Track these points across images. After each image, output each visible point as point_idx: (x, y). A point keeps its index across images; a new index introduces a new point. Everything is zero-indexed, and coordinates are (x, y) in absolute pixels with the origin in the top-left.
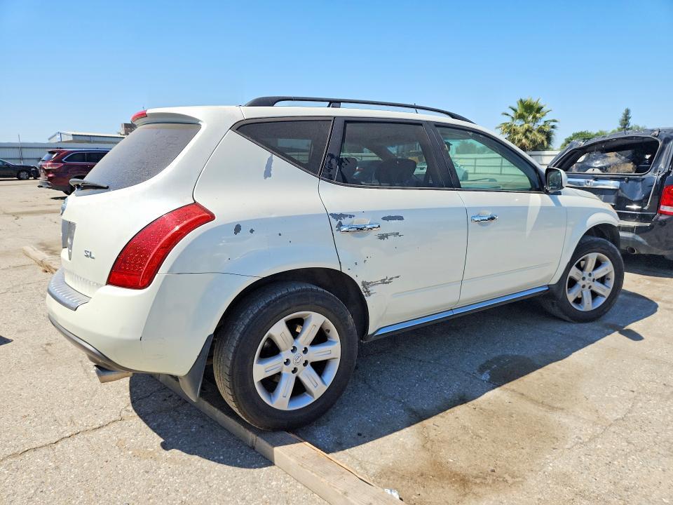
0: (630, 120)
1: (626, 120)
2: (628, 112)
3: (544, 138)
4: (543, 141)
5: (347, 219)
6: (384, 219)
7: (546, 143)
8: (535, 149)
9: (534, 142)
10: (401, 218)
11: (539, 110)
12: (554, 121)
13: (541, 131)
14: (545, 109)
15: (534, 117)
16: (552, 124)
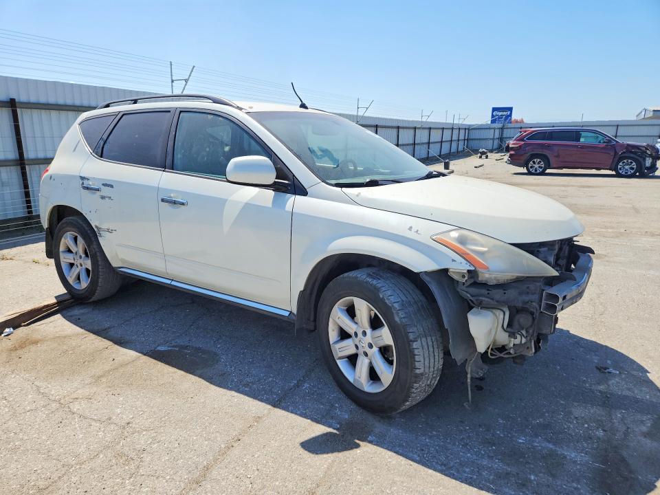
5: (86, 180)
6: (103, 185)
10: (112, 186)
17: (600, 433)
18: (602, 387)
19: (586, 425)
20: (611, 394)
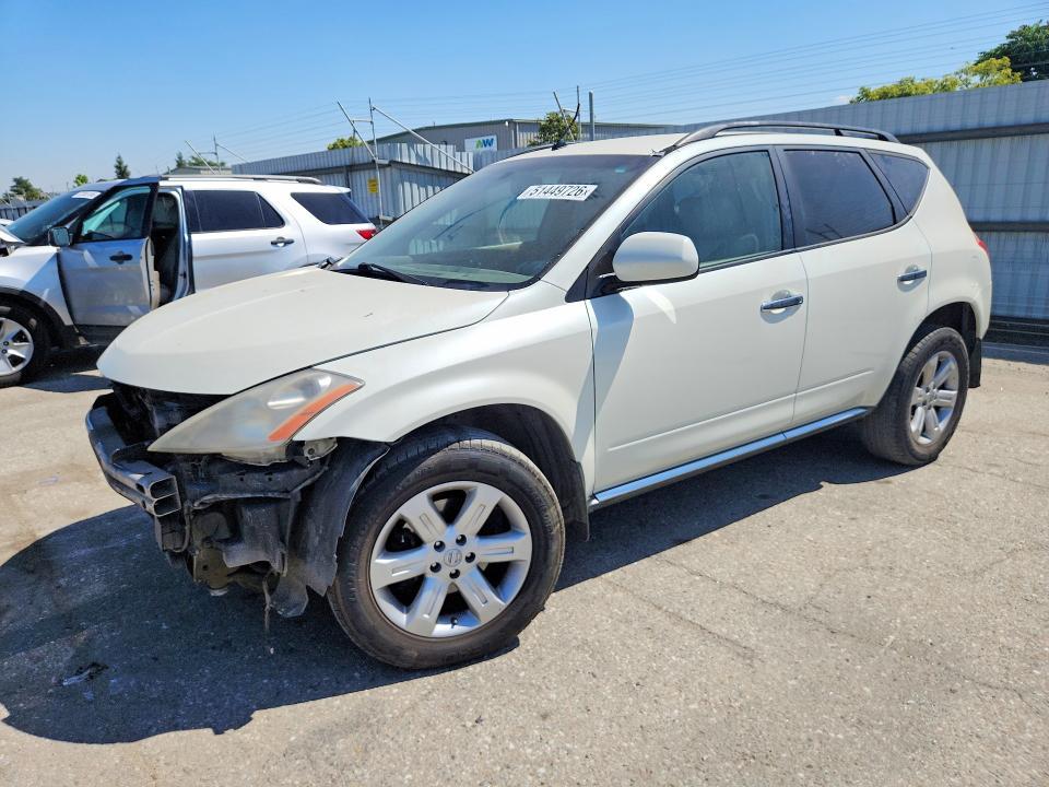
17: (62, 582)
18: (81, 638)
19: (82, 580)
20: (64, 634)
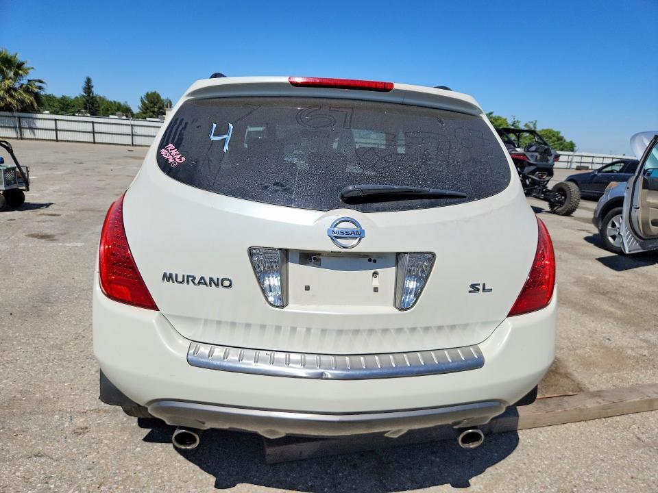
0: (93, 89)
1: (89, 88)
2: (89, 81)
3: (32, 99)
4: (32, 103)
7: (35, 105)
8: (23, 110)
9: (22, 102)
11: (20, 66)
12: (40, 81)
13: (27, 90)
14: (26, 66)
15: (16, 74)
16: (38, 84)
